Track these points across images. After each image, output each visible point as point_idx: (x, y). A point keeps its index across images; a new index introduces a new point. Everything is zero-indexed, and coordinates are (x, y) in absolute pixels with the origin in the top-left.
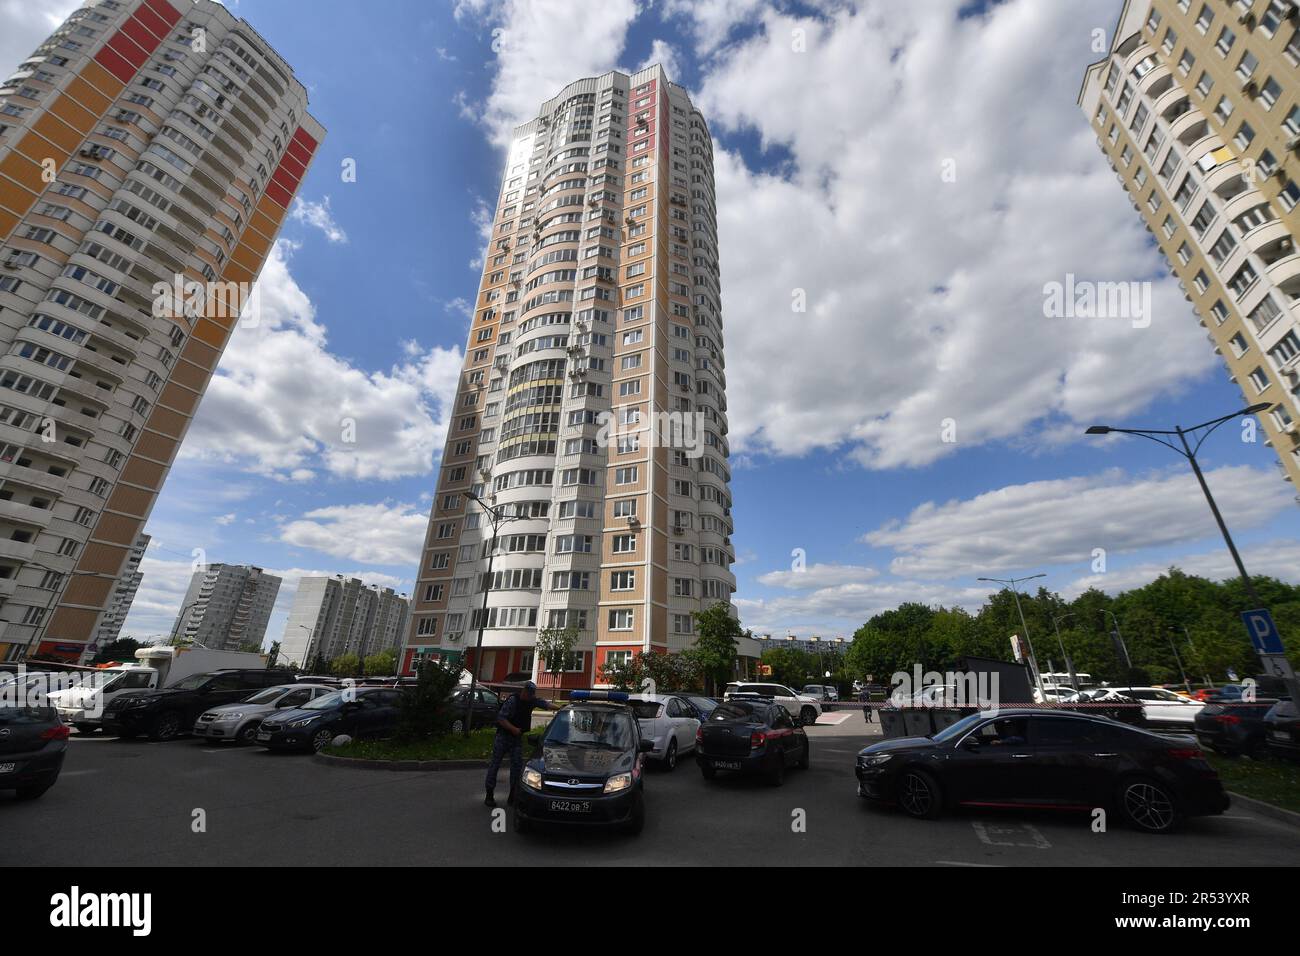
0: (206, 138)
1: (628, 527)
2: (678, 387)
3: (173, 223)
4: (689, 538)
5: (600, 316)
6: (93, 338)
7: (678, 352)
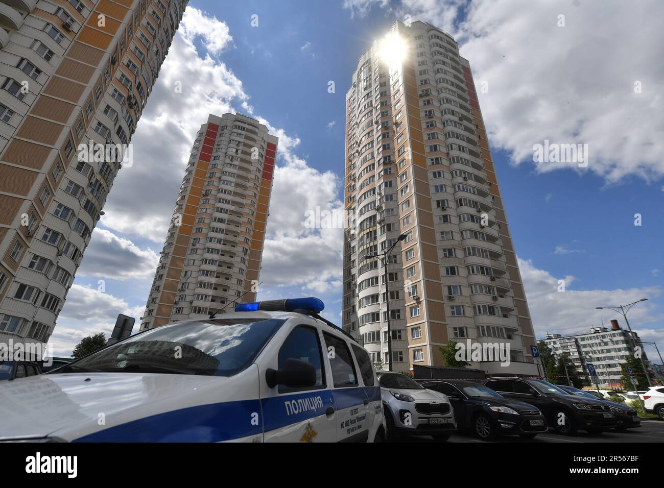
0: (235, 168)
1: (415, 302)
2: (439, 209)
3: (232, 208)
4: (458, 301)
5: (388, 184)
6: (220, 262)
7: (436, 187)
